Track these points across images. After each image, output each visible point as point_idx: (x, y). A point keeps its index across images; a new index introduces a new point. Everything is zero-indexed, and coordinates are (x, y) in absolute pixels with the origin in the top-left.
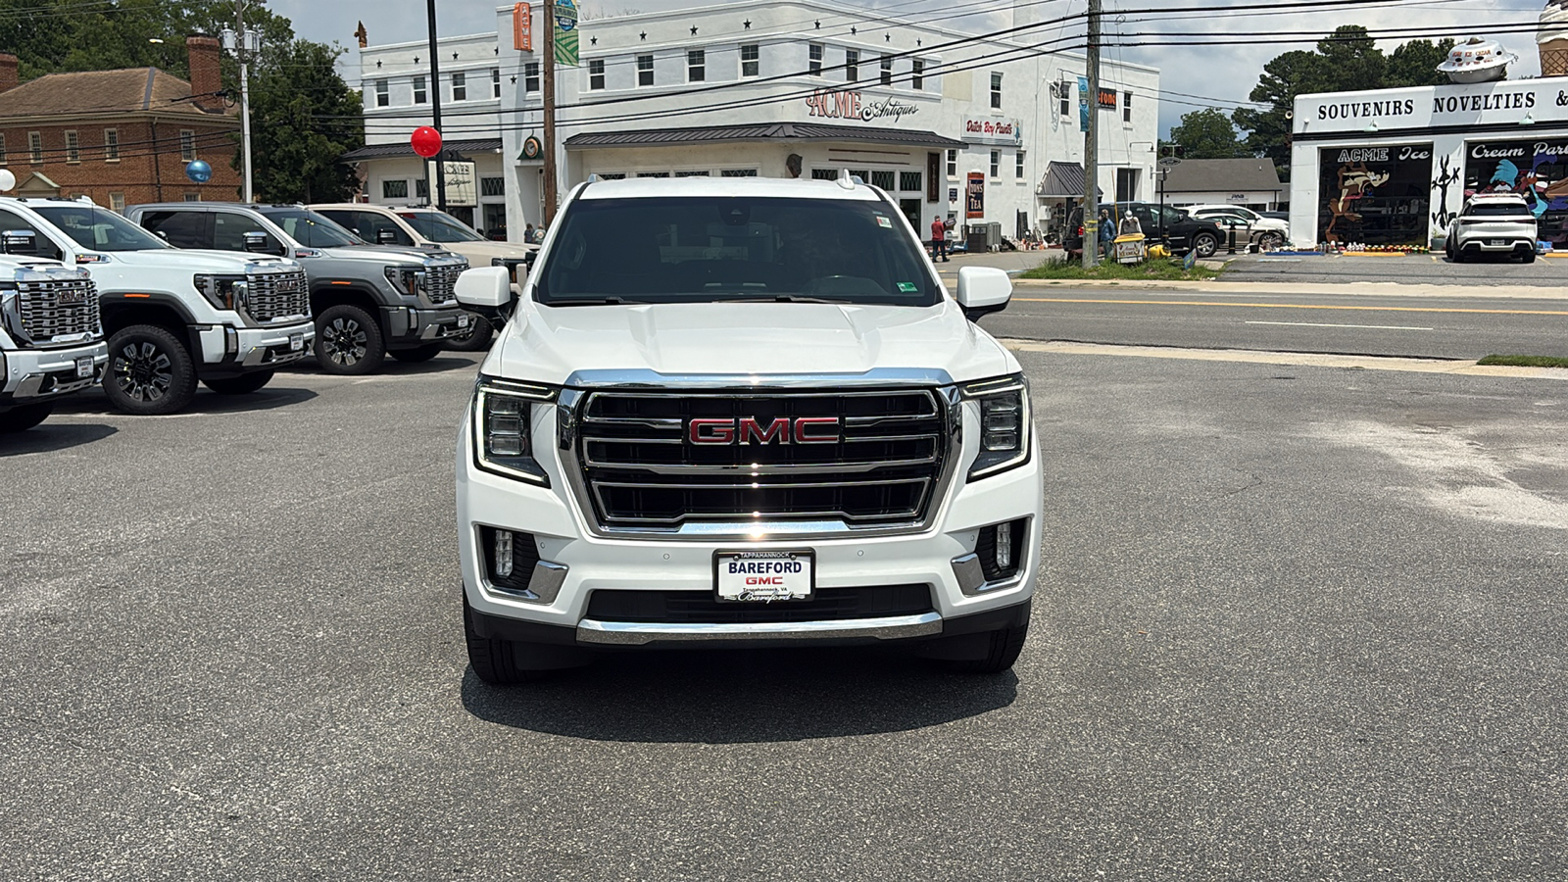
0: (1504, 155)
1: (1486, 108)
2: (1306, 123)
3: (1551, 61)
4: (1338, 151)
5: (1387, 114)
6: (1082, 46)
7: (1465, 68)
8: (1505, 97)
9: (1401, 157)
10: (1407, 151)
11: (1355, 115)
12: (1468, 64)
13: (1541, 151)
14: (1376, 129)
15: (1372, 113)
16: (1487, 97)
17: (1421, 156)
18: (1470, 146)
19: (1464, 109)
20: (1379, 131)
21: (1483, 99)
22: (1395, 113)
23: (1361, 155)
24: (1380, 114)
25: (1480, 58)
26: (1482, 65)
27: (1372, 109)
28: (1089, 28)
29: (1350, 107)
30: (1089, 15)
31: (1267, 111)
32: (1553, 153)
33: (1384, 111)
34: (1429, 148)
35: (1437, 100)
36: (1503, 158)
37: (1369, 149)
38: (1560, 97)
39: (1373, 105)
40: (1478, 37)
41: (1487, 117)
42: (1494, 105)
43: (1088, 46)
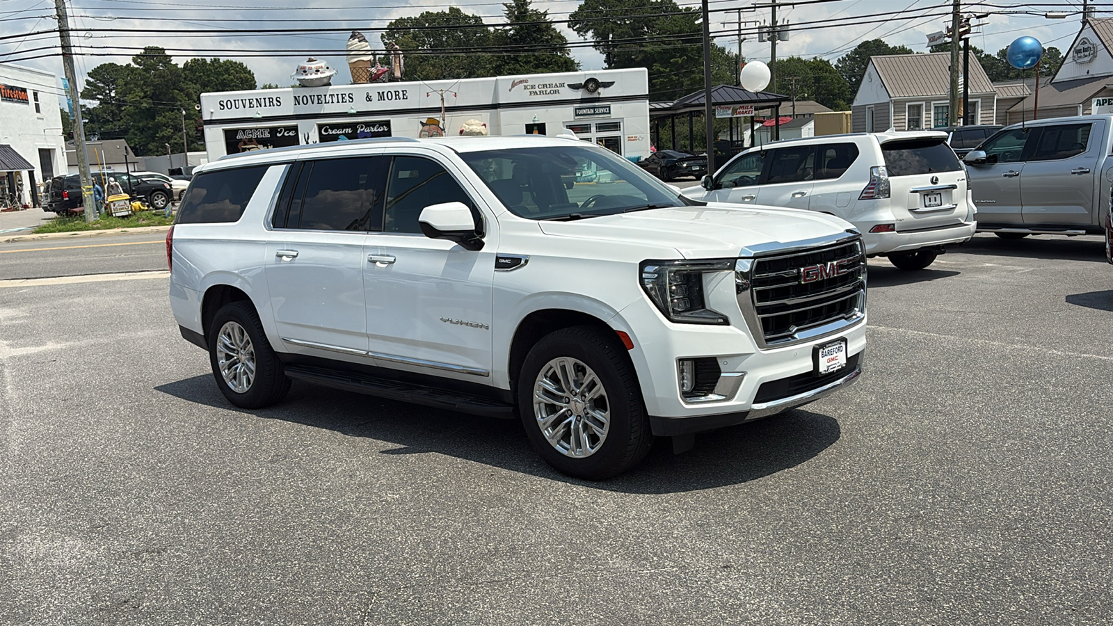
0: (341, 132)
1: (326, 103)
2: (212, 113)
3: (358, 74)
4: (236, 131)
5: (265, 106)
6: (58, 55)
7: (309, 77)
8: (336, 96)
9: (279, 135)
10: (281, 130)
11: (244, 107)
12: (311, 74)
13: (362, 130)
14: (260, 116)
15: (255, 106)
16: (325, 96)
17: (291, 134)
18: (320, 127)
19: (313, 103)
20: (263, 117)
21: (323, 97)
22: (270, 106)
23: (252, 134)
24: (261, 106)
25: (318, 71)
26: (319, 75)
27: (255, 102)
28: (62, 41)
29: (240, 102)
30: (60, 31)
31: (95, 106)
32: (369, 131)
33: (263, 104)
34: (295, 128)
35: (295, 97)
36: (340, 134)
37: (257, 129)
38: (367, 96)
39: (255, 101)
40: (312, 57)
41: (328, 109)
42: (331, 101)
43: (63, 54)
